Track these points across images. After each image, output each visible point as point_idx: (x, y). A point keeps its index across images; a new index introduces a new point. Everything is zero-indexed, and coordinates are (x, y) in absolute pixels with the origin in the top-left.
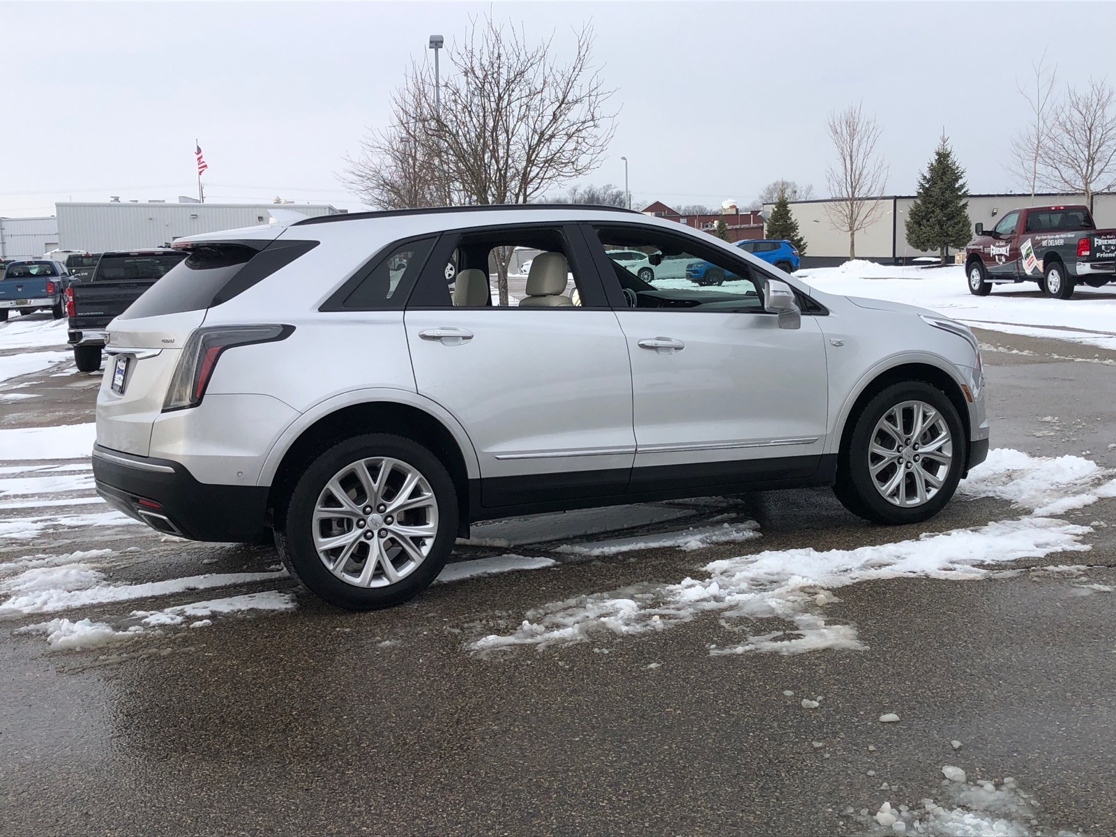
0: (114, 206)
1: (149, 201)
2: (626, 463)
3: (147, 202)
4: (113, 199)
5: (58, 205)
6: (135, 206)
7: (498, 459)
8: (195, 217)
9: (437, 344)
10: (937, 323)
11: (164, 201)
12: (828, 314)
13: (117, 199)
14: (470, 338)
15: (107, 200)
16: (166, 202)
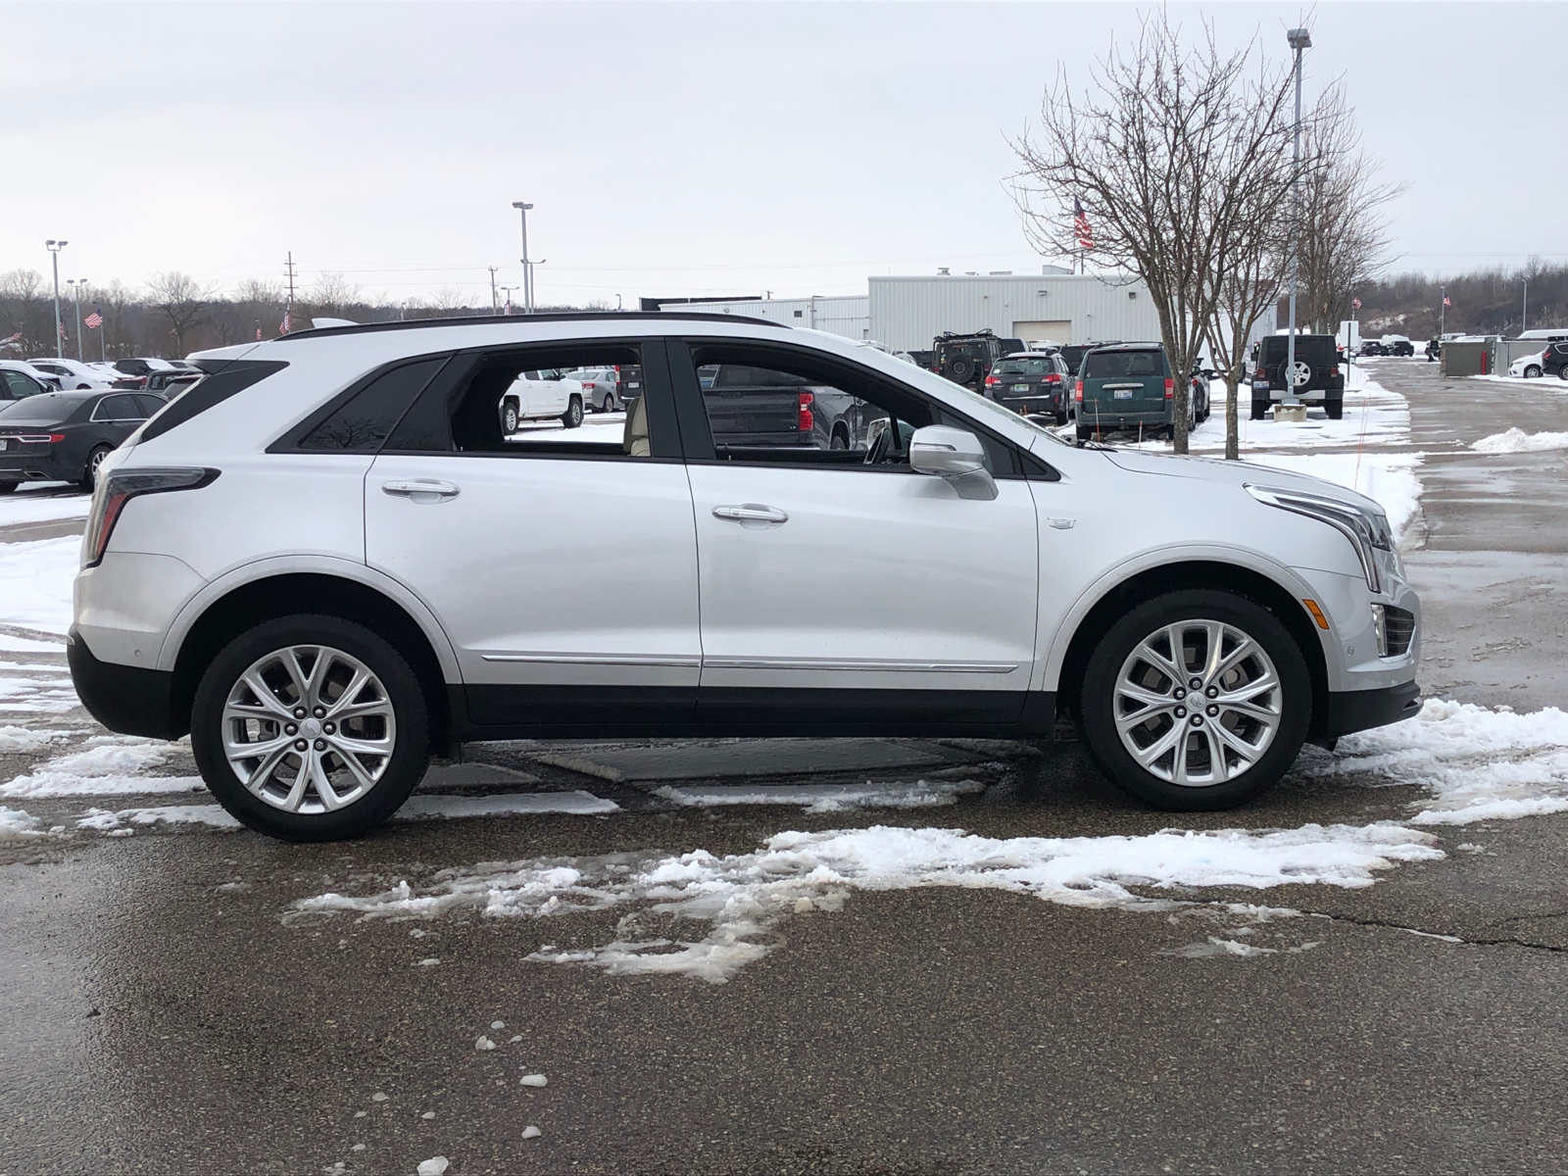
0: (941, 280)
1: (991, 273)
2: (690, 680)
3: (988, 275)
4: (941, 271)
5: (871, 280)
6: (971, 280)
7: (486, 659)
8: (1043, 293)
9: (406, 500)
10: (1279, 499)
11: (1010, 273)
12: (1059, 479)
13: (945, 271)
14: (454, 494)
15: (934, 273)
16: (1013, 274)
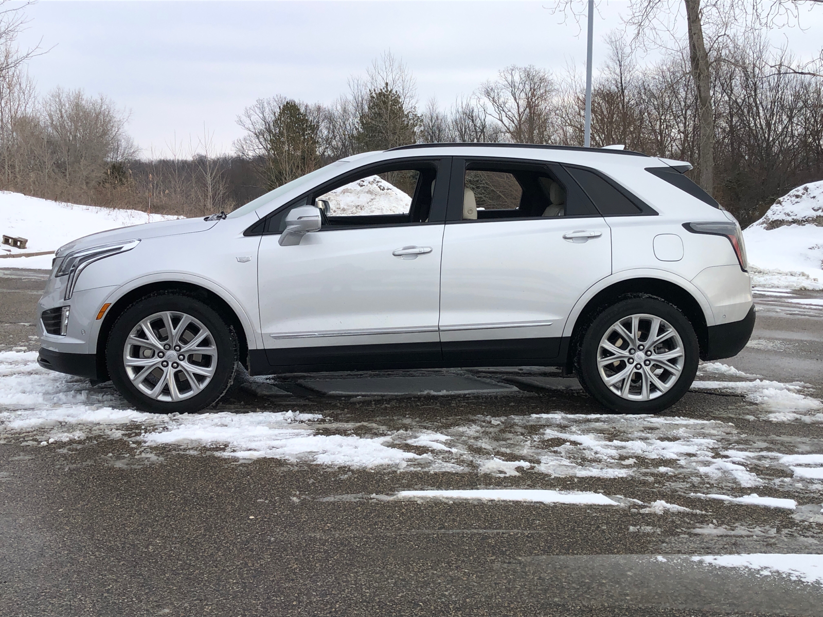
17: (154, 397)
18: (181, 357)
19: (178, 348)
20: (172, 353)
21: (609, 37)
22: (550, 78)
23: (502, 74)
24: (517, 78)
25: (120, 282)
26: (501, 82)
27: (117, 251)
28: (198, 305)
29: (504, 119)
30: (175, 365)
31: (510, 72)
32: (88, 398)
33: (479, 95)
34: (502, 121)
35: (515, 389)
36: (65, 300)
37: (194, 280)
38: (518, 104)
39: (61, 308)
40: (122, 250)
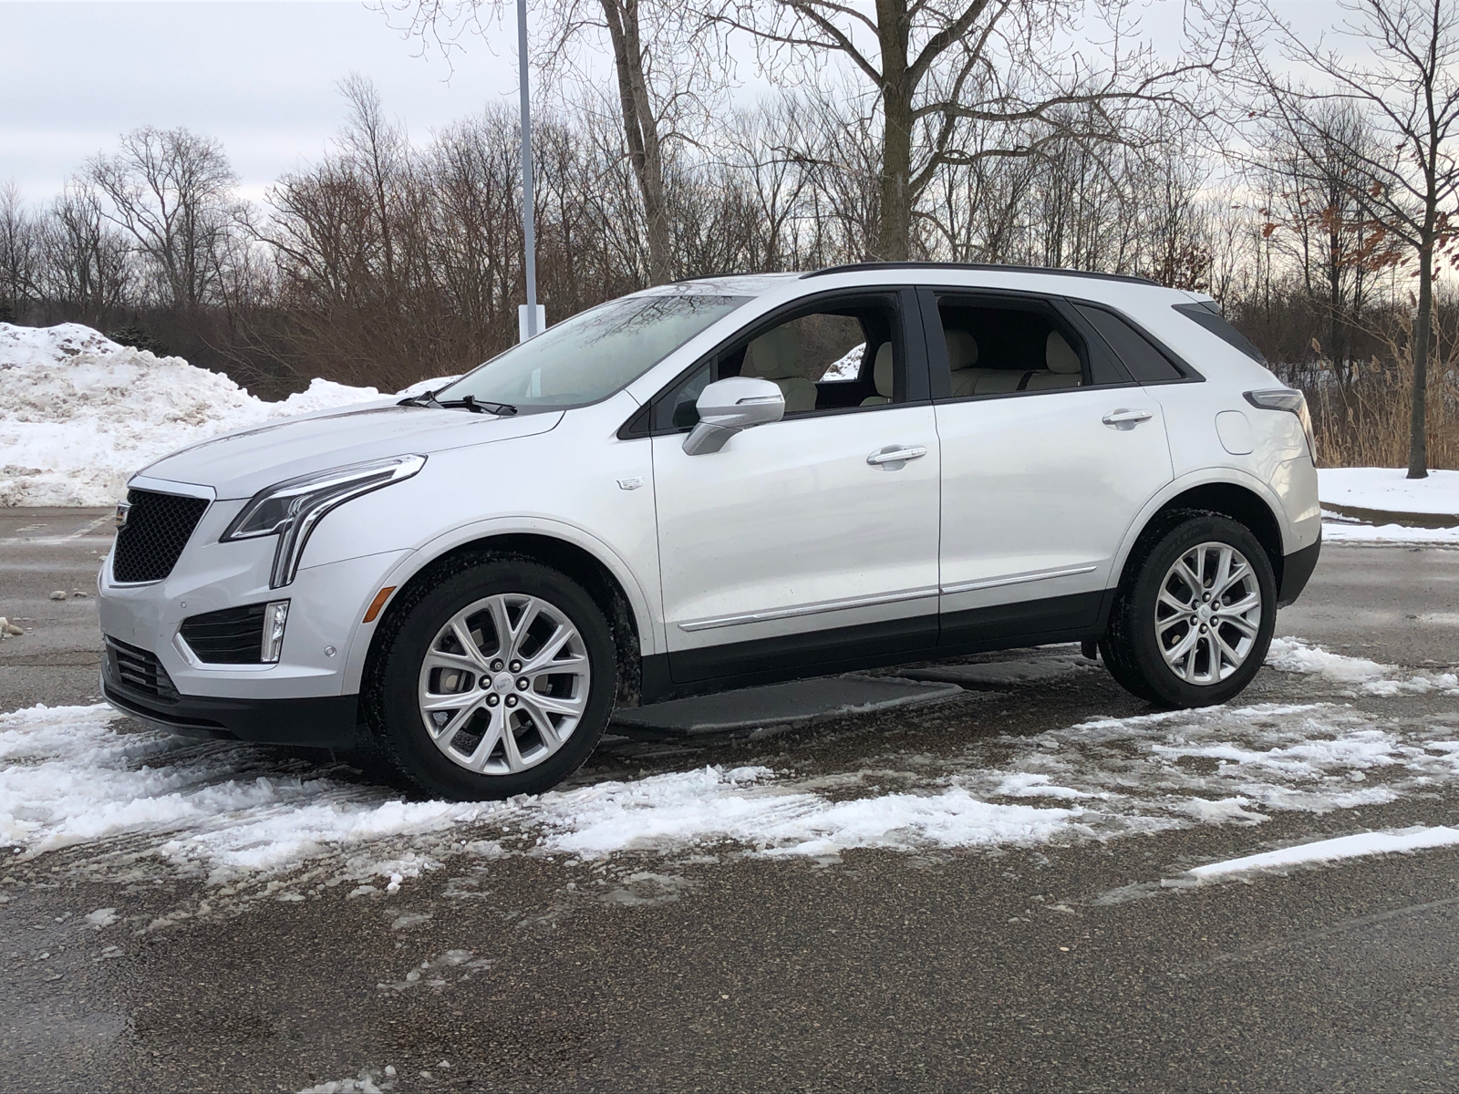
17: (475, 769)
18: (524, 682)
19: (517, 665)
20: (504, 678)
21: (349, 85)
22: (220, 152)
23: (128, 142)
24: (157, 151)
25: (413, 542)
26: (125, 156)
27: (383, 480)
28: (555, 577)
29: (137, 225)
30: (513, 699)
31: (143, 139)
32: (275, 792)
33: (84, 180)
34: (133, 229)
35: (958, 688)
36: (272, 587)
37: (552, 530)
38: (162, 198)
39: (264, 604)
40: (395, 477)
